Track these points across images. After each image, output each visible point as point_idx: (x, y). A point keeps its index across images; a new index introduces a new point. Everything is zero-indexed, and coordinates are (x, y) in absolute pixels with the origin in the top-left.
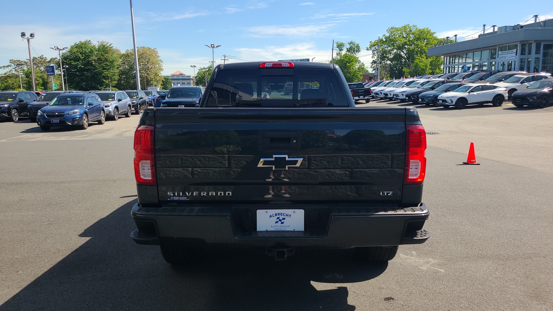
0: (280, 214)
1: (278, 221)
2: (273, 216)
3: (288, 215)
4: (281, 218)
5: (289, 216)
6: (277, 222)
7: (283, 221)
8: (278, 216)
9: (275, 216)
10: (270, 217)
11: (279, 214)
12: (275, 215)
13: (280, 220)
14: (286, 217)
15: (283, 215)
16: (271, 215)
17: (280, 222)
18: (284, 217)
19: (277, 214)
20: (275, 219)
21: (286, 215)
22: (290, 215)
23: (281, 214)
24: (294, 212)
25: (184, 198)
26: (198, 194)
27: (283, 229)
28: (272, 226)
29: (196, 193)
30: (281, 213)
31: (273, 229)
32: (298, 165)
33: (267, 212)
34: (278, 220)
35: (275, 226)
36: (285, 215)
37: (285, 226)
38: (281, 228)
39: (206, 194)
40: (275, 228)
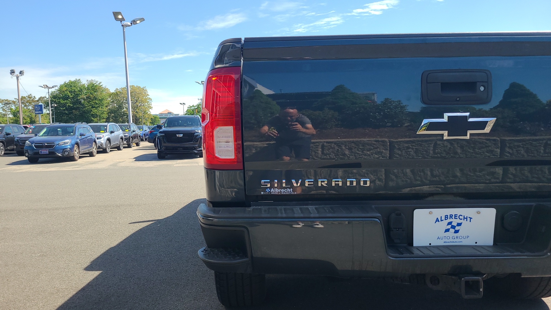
0: (453, 217)
1: (449, 229)
2: (441, 221)
3: (467, 218)
4: (454, 224)
5: (469, 219)
6: (447, 230)
7: (457, 228)
8: (449, 220)
9: (445, 219)
10: (436, 221)
11: (451, 216)
12: (445, 217)
13: (453, 227)
14: (464, 222)
15: (458, 217)
16: (437, 219)
17: (452, 230)
18: (460, 221)
19: (449, 217)
20: (444, 225)
21: (464, 218)
22: (471, 218)
23: (455, 217)
24: (478, 213)
25: (289, 191)
26: (313, 183)
27: (458, 242)
28: (438, 238)
29: (309, 182)
30: (455, 215)
31: (440, 243)
32: (487, 129)
33: (430, 213)
34: (450, 226)
35: (444, 238)
36: (462, 218)
37: (461, 237)
38: (454, 240)
39: (326, 182)
40: (444, 240)
